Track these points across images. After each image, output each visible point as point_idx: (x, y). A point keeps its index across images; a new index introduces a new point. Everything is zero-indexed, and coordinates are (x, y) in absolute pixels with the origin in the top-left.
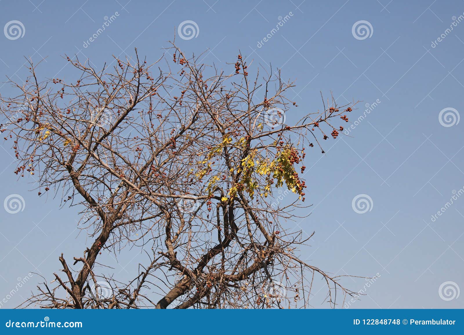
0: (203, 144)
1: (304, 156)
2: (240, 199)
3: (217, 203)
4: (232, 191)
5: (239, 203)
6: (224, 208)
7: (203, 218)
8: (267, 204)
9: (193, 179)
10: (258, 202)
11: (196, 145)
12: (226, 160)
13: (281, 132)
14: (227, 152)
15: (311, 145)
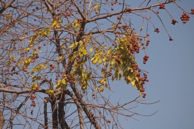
0: (28, 25)
1: (148, 44)
2: (73, 93)
3: (45, 98)
4: (61, 84)
5: (71, 98)
6: (53, 104)
7: (27, 116)
8: (105, 99)
9: (15, 68)
10: (93, 97)
11: (19, 26)
12: (57, 46)
13: (121, 14)
14: (57, 37)
15: (157, 30)
